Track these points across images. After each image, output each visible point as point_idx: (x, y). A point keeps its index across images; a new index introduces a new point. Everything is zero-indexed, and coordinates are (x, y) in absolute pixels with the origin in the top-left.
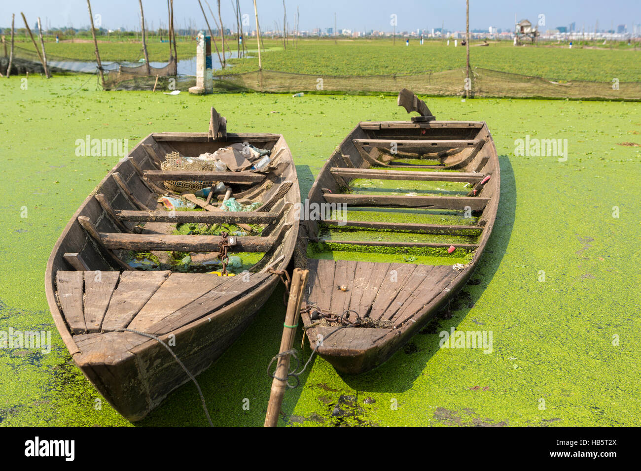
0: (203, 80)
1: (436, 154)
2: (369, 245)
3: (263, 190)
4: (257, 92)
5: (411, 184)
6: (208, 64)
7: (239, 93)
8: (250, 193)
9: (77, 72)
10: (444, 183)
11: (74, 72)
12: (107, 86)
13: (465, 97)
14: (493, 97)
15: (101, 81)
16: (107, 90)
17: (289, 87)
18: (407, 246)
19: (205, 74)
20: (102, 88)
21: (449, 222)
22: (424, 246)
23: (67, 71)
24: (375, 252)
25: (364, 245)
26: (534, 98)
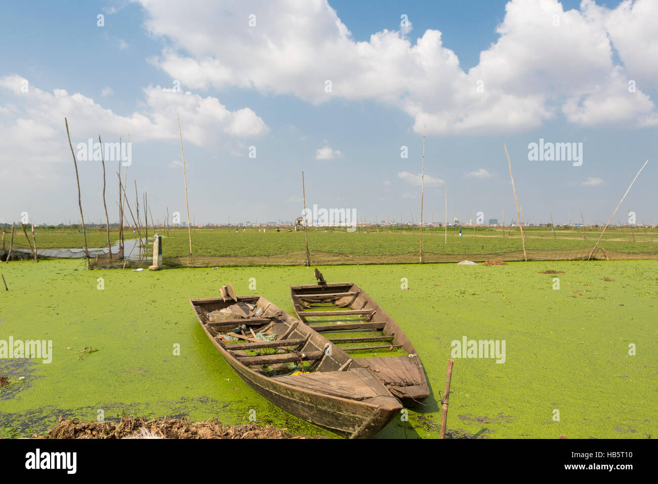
0: (157, 261)
1: (329, 300)
2: (354, 350)
3: (270, 327)
4: (189, 267)
5: (340, 318)
6: (160, 252)
7: (178, 268)
8: (262, 329)
9: (55, 258)
10: (349, 316)
11: (53, 257)
12: (91, 267)
13: (306, 265)
14: (321, 265)
15: (87, 264)
16: (92, 269)
17: (208, 264)
18: (372, 348)
19: (158, 258)
20: (87, 268)
21: (371, 335)
22: (379, 348)
23: (48, 257)
24: (356, 353)
25: (351, 350)
26: (341, 265)
